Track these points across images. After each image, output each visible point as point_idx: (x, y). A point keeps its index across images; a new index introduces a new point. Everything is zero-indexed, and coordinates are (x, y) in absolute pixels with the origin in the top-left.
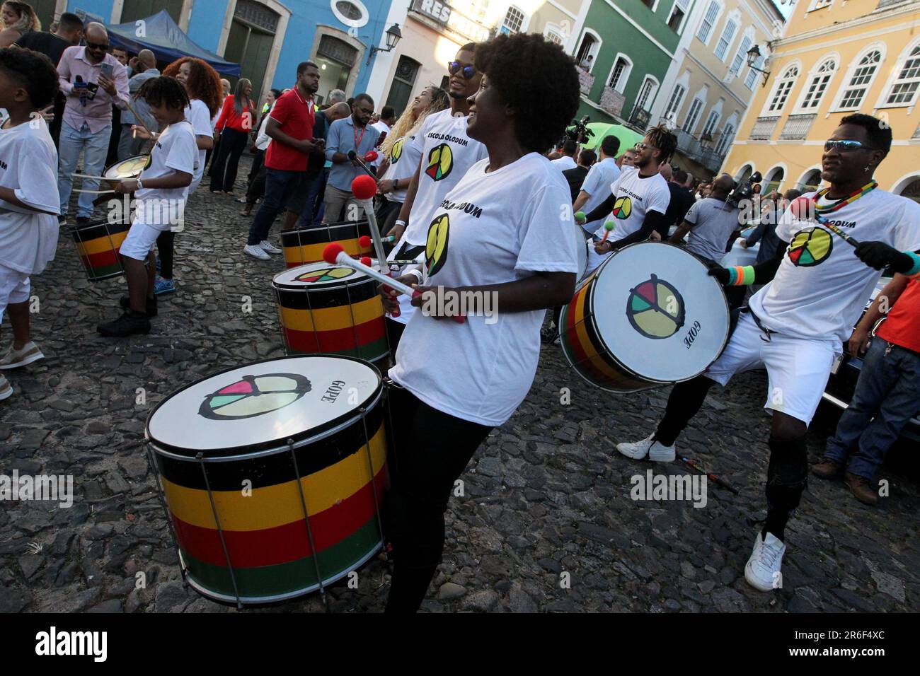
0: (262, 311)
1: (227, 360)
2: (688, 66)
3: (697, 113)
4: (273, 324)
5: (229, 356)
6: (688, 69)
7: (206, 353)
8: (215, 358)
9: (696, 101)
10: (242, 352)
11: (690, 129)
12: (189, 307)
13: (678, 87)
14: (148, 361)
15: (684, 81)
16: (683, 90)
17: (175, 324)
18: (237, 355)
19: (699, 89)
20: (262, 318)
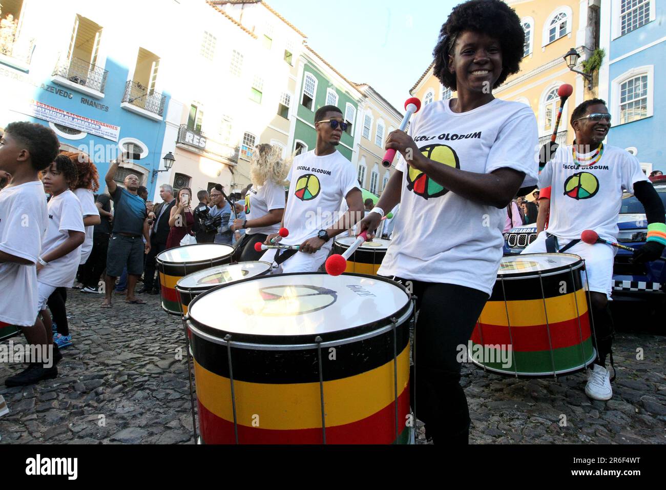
0: (143, 344)
1: (138, 378)
2: (362, 154)
3: (376, 180)
4: (159, 349)
5: (138, 375)
6: (364, 156)
7: (115, 378)
8: (126, 379)
9: (373, 174)
10: (147, 370)
11: (374, 191)
12: (77, 354)
13: (360, 167)
14: (62, 396)
15: (363, 163)
16: (364, 168)
17: (71, 367)
18: (145, 373)
19: (373, 167)
20: (147, 347)
